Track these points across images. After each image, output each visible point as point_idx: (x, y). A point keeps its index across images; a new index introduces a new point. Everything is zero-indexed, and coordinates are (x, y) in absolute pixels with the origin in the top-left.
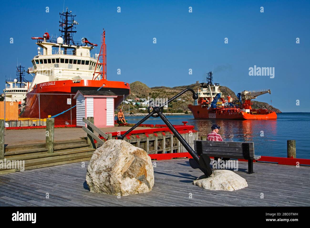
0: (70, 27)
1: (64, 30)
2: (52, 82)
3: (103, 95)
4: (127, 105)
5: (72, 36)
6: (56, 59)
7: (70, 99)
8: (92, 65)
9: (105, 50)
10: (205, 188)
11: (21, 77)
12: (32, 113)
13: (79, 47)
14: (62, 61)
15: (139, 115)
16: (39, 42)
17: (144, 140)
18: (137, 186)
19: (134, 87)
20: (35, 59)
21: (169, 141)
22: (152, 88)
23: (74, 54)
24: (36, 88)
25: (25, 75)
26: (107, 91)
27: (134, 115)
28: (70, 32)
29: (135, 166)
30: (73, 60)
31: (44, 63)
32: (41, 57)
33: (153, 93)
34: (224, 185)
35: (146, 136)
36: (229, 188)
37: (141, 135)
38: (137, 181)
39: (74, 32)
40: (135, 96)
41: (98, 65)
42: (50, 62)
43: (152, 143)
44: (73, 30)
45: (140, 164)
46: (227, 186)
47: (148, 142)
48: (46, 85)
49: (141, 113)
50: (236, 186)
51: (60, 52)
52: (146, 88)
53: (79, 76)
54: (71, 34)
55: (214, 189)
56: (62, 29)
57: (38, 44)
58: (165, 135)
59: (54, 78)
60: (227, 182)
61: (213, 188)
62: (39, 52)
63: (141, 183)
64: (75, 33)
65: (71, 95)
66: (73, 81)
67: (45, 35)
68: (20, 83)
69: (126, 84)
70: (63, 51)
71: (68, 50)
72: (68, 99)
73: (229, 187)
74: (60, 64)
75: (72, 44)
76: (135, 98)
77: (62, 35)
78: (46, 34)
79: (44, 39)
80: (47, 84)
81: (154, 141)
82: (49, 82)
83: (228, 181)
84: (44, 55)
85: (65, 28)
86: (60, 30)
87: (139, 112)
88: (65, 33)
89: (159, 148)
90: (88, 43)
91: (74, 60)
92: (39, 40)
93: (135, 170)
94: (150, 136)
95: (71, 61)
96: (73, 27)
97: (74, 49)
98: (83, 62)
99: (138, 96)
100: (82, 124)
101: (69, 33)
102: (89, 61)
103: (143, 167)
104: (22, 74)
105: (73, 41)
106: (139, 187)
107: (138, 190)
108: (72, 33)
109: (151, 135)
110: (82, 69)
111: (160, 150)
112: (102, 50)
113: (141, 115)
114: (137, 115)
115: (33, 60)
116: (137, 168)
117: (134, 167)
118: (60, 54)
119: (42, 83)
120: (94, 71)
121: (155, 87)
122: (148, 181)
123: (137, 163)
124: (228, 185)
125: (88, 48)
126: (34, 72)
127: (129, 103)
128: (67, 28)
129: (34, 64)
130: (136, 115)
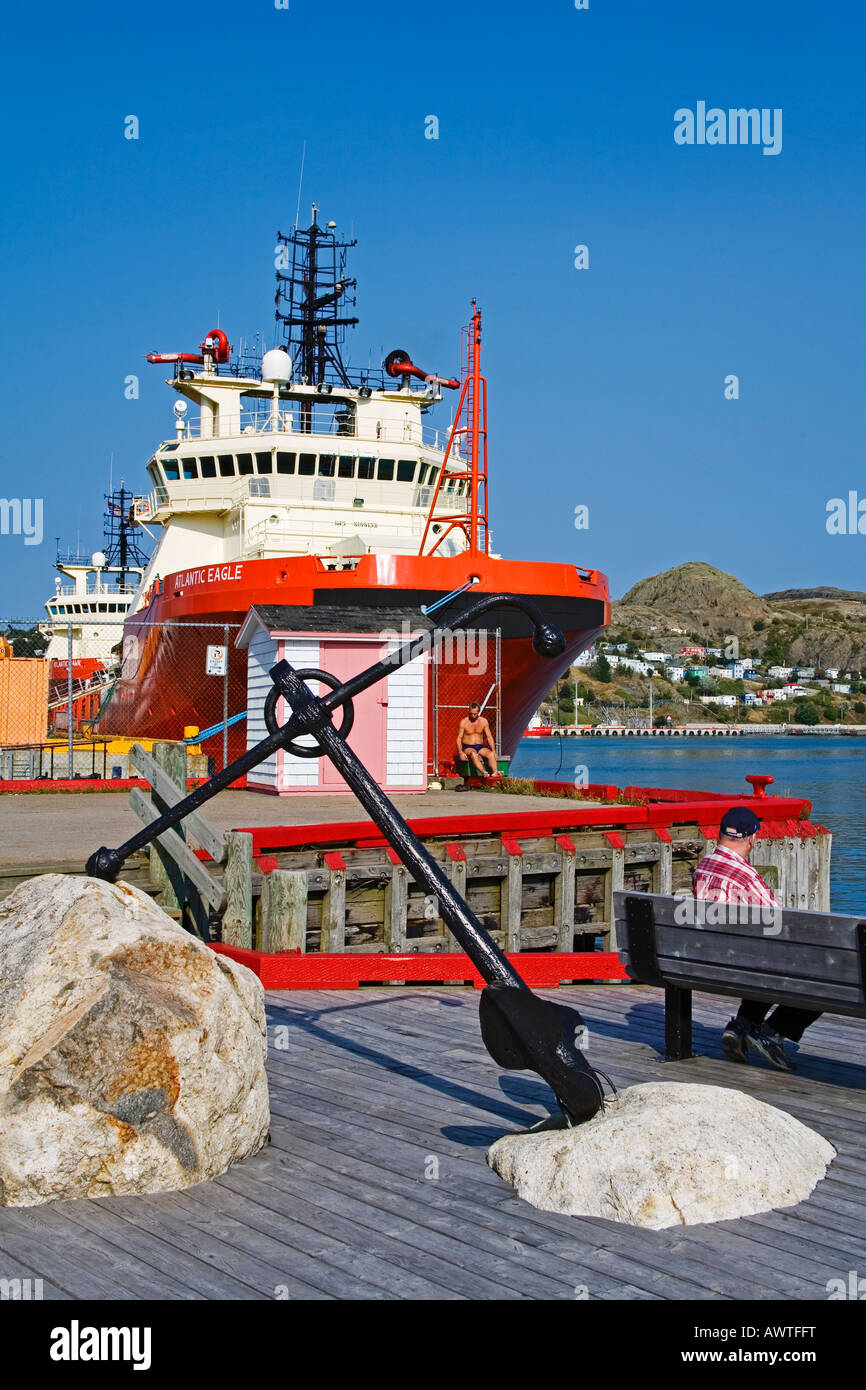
0: (327, 299)
1: (298, 314)
2: (227, 565)
3: (365, 632)
4: (642, 683)
5: (335, 345)
6: (257, 454)
7: (224, 650)
8: (431, 482)
9: (481, 408)
10: (520, 1195)
11: (123, 544)
12: (146, 715)
13: (369, 395)
14: (286, 463)
15: (699, 732)
16: (182, 375)
17: (489, 873)
18: (103, 1151)
19: (679, 593)
20: (161, 455)
21: (651, 879)
22: (770, 598)
23: (346, 427)
24: (158, 596)
25: (142, 534)
26: (399, 612)
27: (673, 731)
28: (327, 322)
29: (103, 1033)
30: (335, 457)
31: (204, 476)
32: (190, 448)
33: (774, 622)
34: (622, 1188)
35: (503, 848)
36: (650, 1211)
37: (474, 841)
38: (100, 1124)
39: (345, 322)
40: (682, 635)
41: (448, 481)
42: (227, 470)
43: (542, 890)
44: (342, 314)
45: (134, 1024)
46: (640, 1195)
47: (515, 881)
48: (203, 581)
49: (714, 722)
50: (700, 1198)
51: (275, 423)
52: (741, 594)
53: (357, 537)
54: (329, 334)
55: (563, 1203)
56: (292, 308)
57: (177, 387)
58: (623, 848)
59: (247, 546)
60: (646, 1169)
61: (556, 1197)
62: (180, 424)
63: (129, 1137)
64: (350, 326)
65: (227, 627)
66: (326, 563)
67: (209, 341)
68: (120, 569)
69: (586, 574)
70: (289, 417)
71: (319, 411)
72: (211, 650)
73: (648, 1203)
74: (275, 478)
75: (338, 379)
76: (683, 645)
77: (290, 341)
78: (214, 335)
79: (203, 363)
80: (205, 576)
81: (556, 874)
82: (215, 566)
83: (657, 1159)
84: (202, 438)
85: (303, 307)
86: (278, 316)
87: (699, 718)
88: (304, 331)
89: (581, 916)
90: (413, 374)
91: (342, 458)
92: (182, 367)
93: (97, 1056)
94: (532, 848)
95: (327, 465)
96: (340, 301)
97: (344, 407)
98: (386, 470)
99: (695, 639)
100: (266, 774)
101: (322, 328)
102: (415, 463)
103: (151, 1045)
104: (128, 531)
105: (341, 366)
106: (113, 1161)
107: (106, 1178)
108: (339, 327)
109: (533, 845)
110: (381, 503)
111: (589, 928)
112: (465, 405)
113: (711, 733)
114: (688, 732)
115: (154, 464)
116: (109, 1045)
117: (94, 1039)
118: (275, 430)
119: (185, 573)
120: (427, 510)
121: (783, 590)
122: (185, 1128)
123: (120, 1018)
124: (653, 1184)
125: (411, 399)
126: (156, 520)
127: (650, 672)
128: (311, 305)
129: (157, 480)
130: (685, 732)
